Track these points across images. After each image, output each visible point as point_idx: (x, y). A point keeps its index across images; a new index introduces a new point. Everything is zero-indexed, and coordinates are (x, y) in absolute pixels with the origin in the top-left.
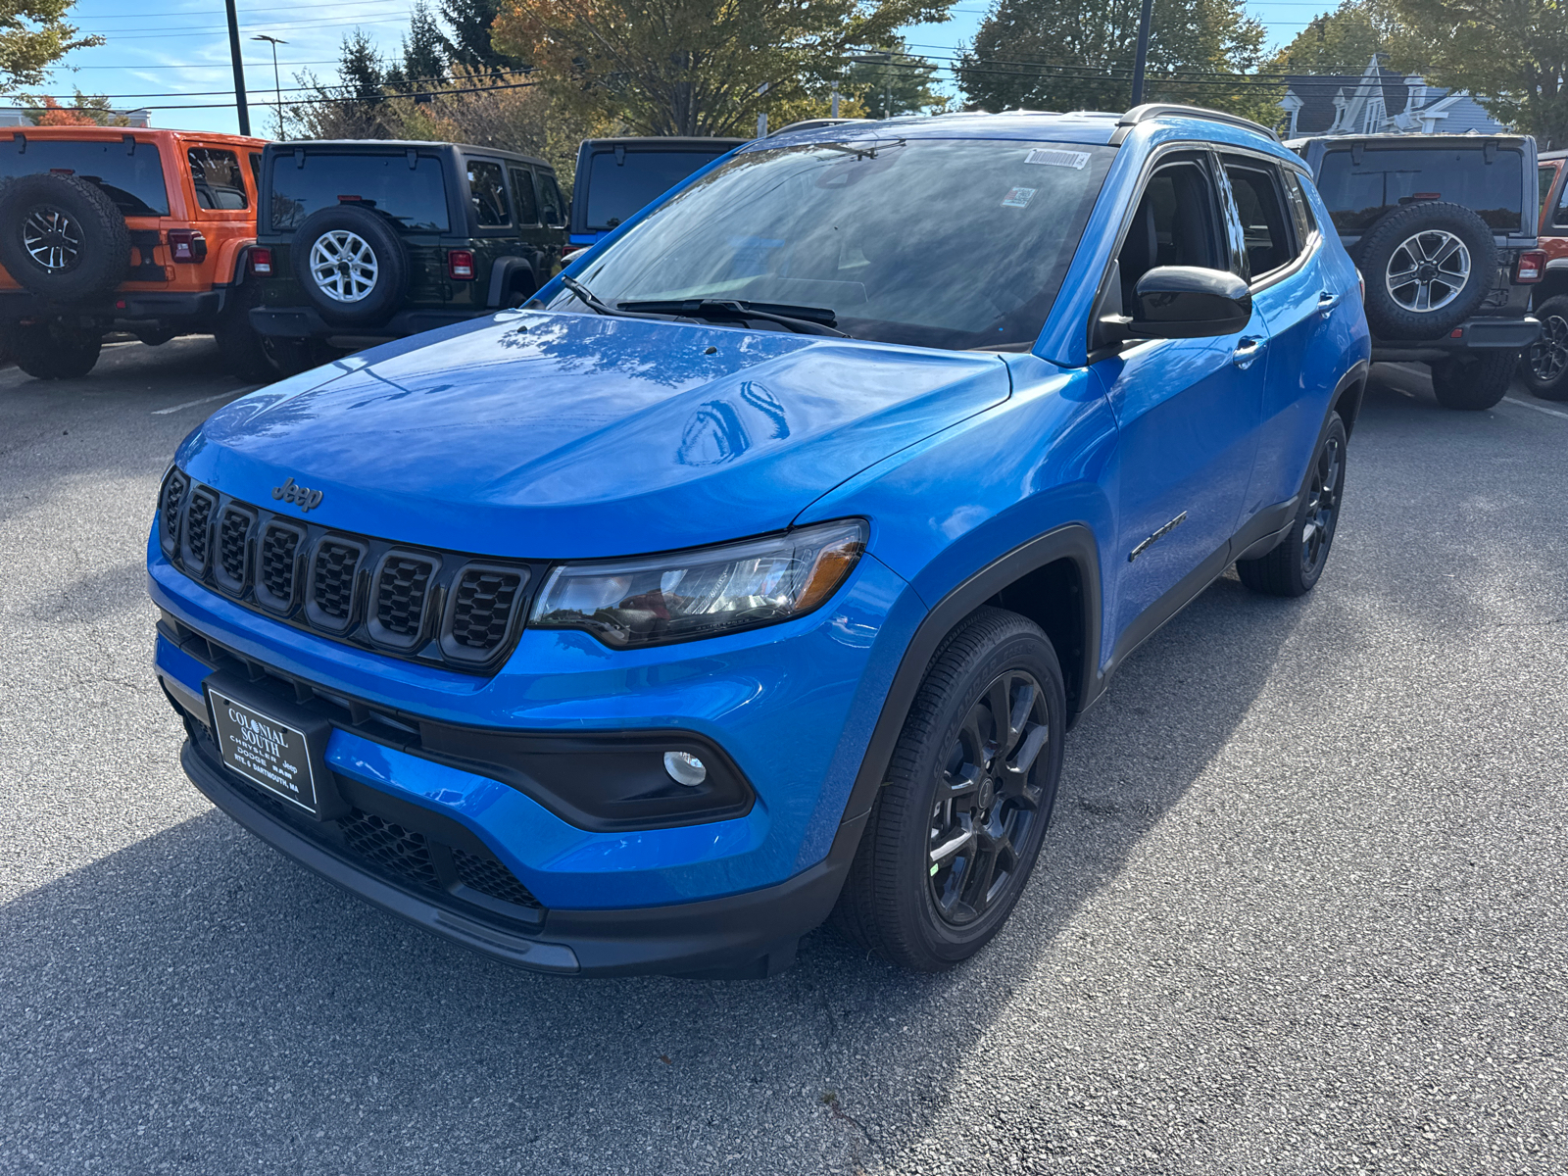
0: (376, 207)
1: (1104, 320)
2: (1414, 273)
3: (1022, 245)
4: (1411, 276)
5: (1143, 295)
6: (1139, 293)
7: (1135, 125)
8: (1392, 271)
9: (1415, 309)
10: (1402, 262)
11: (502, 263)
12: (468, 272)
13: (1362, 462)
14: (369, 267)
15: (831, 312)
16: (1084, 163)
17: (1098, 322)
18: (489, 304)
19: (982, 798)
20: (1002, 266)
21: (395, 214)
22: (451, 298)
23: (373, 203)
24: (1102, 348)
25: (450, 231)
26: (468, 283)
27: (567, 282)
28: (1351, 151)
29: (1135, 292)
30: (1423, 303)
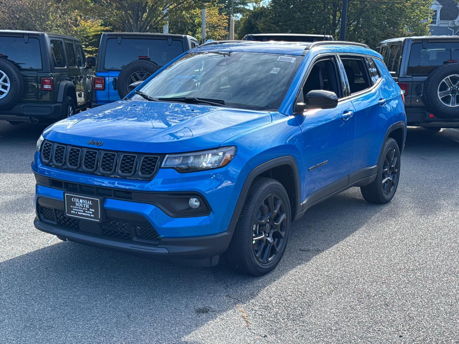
0: (8, 59)
1: (298, 104)
2: (449, 92)
3: (282, 82)
4: (448, 92)
5: (308, 98)
6: (307, 97)
7: (309, 49)
8: (440, 90)
9: (450, 106)
10: (444, 87)
11: (64, 83)
12: (50, 87)
13: (427, 166)
14: (6, 84)
15: (223, 101)
16: (294, 61)
17: (296, 105)
18: (58, 101)
19: (267, 229)
20: (276, 88)
21: (16, 62)
22: (41, 98)
23: (7, 57)
24: (298, 111)
25: (42, 69)
26: (49, 92)
27: (137, 92)
28: (422, 43)
29: (306, 97)
30: (453, 104)
